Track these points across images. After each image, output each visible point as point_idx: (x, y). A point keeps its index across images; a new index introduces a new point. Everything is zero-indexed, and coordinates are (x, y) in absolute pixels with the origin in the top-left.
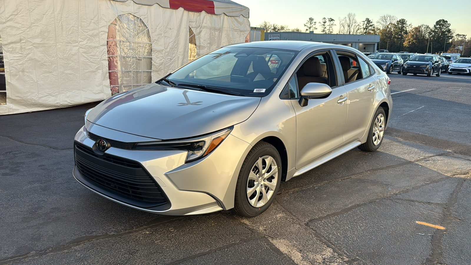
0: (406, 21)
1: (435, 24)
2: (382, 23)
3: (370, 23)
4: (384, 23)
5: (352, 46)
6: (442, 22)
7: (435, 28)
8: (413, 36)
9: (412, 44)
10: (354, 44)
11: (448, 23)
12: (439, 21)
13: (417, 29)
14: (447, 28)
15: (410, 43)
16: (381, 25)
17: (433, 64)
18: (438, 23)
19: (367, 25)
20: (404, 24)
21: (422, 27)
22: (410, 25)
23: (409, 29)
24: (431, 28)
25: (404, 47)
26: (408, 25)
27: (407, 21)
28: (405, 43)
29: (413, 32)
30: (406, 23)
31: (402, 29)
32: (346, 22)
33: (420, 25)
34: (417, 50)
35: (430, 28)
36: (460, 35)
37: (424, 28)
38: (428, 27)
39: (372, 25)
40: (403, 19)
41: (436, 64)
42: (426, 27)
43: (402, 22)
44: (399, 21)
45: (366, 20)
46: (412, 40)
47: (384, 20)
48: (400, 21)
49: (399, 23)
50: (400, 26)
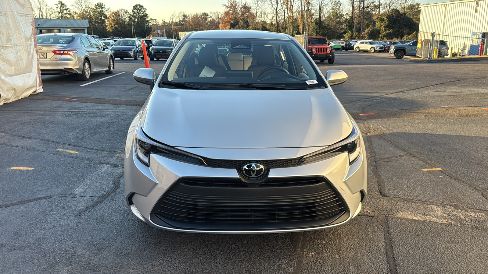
0: (103, 5)
1: (133, 9)
2: (77, 7)
3: (65, 6)
4: (79, 6)
5: (60, 32)
6: (138, 7)
7: (133, 13)
8: (114, 20)
9: (115, 28)
10: (62, 30)
11: (144, 7)
12: (135, 6)
13: (116, 14)
14: (144, 13)
15: (113, 28)
16: (76, 9)
17: (137, 47)
18: (135, 7)
19: (62, 8)
20: (103, 8)
21: (120, 11)
22: (109, 9)
23: (108, 14)
24: (130, 12)
25: (107, 32)
26: (107, 9)
27: (105, 5)
28: (108, 27)
29: (113, 16)
30: (104, 7)
31: (102, 13)
32: (36, 5)
33: (119, 9)
34: (121, 35)
35: (128, 13)
36: (153, 20)
37: (123, 12)
38: (126, 12)
39: (67, 9)
40: (101, 3)
41: (139, 47)
42: (125, 11)
43: (100, 6)
44: (96, 4)
45: (59, 3)
46: (114, 25)
47: (78, 3)
48: (98, 5)
49: (98, 7)
50: (99, 10)
